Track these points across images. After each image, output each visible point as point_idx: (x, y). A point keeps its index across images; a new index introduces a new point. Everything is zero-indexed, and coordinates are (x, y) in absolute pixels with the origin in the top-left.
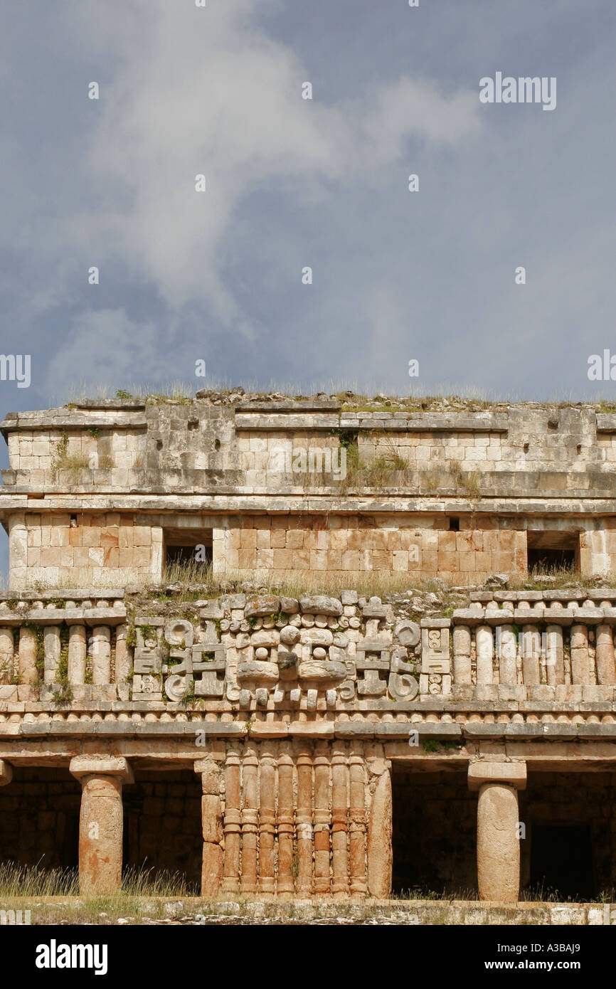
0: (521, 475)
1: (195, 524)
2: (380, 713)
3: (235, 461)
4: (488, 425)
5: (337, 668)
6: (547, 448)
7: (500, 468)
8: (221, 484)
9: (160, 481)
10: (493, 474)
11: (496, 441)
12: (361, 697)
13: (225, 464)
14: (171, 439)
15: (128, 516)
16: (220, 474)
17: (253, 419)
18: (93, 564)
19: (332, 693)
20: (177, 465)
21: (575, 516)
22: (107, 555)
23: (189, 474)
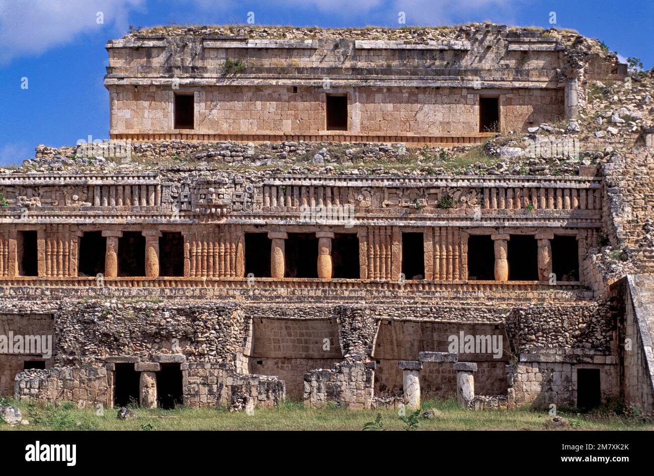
0: (322, 68)
1: (187, 90)
2: (240, 216)
3: (203, 62)
4: (310, 45)
5: (227, 201)
6: (334, 56)
7: (314, 65)
8: (197, 73)
9: (172, 72)
10: (311, 68)
11: (313, 55)
13: (199, 64)
14: (177, 52)
15: (161, 90)
16: (197, 68)
17: (211, 44)
18: (144, 108)
19: (225, 210)
20: (179, 64)
21: (345, 87)
22: (151, 104)
23: (184, 68)
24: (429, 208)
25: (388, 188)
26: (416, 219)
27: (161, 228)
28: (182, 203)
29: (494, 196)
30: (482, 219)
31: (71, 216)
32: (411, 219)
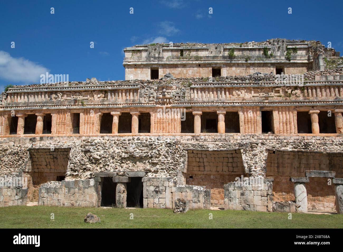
0: (211, 57)
1: (156, 66)
2: (179, 103)
3: (163, 55)
4: (206, 48)
5: (172, 96)
6: (215, 52)
7: (207, 55)
8: (160, 60)
9: (150, 59)
10: (206, 57)
11: (207, 52)
12: (176, 100)
13: (161, 56)
14: (152, 52)
15: (145, 66)
16: (160, 58)
17: (165, 48)
18: (138, 73)
19: (171, 100)
20: (153, 56)
21: (220, 64)
22: (141, 72)
23: (155, 58)
24: (276, 98)
25: (254, 88)
26: (268, 103)
27: (139, 110)
28: (150, 97)
29: (310, 90)
30: (304, 102)
31: (96, 105)
32: (266, 103)
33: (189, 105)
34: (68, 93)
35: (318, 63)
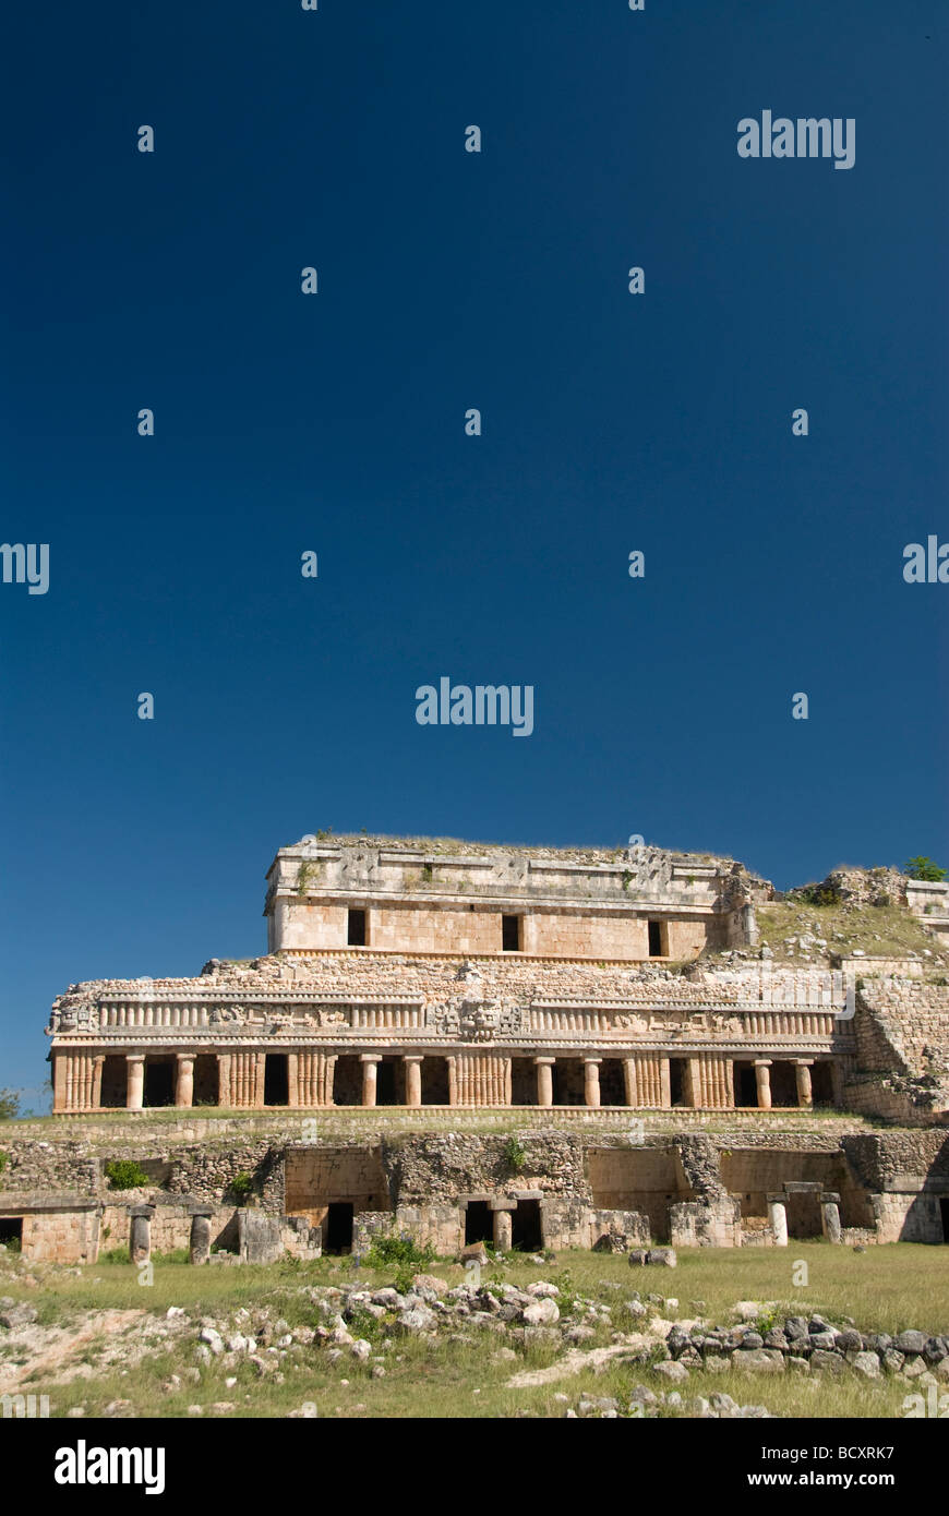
0: (500, 887)
1: (363, 904)
2: (509, 1040)
3: (380, 876)
4: (486, 863)
5: (495, 1024)
6: (510, 874)
7: (490, 883)
8: (375, 887)
9: (348, 884)
10: (488, 886)
11: (489, 872)
12: (502, 1034)
13: (375, 877)
14: (352, 863)
16: (374, 882)
17: (387, 856)
18: (318, 922)
19: (494, 1032)
20: (355, 876)
21: (521, 906)
22: (325, 917)
23: (360, 881)
24: (695, 1032)
25: (654, 1011)
26: (683, 1043)
27: (425, 1051)
28: (448, 1025)
29: (755, 1019)
30: (745, 1044)
31: (327, 1038)
32: (678, 1043)
33: (531, 1045)
34: (256, 1007)
35: (744, 925)
